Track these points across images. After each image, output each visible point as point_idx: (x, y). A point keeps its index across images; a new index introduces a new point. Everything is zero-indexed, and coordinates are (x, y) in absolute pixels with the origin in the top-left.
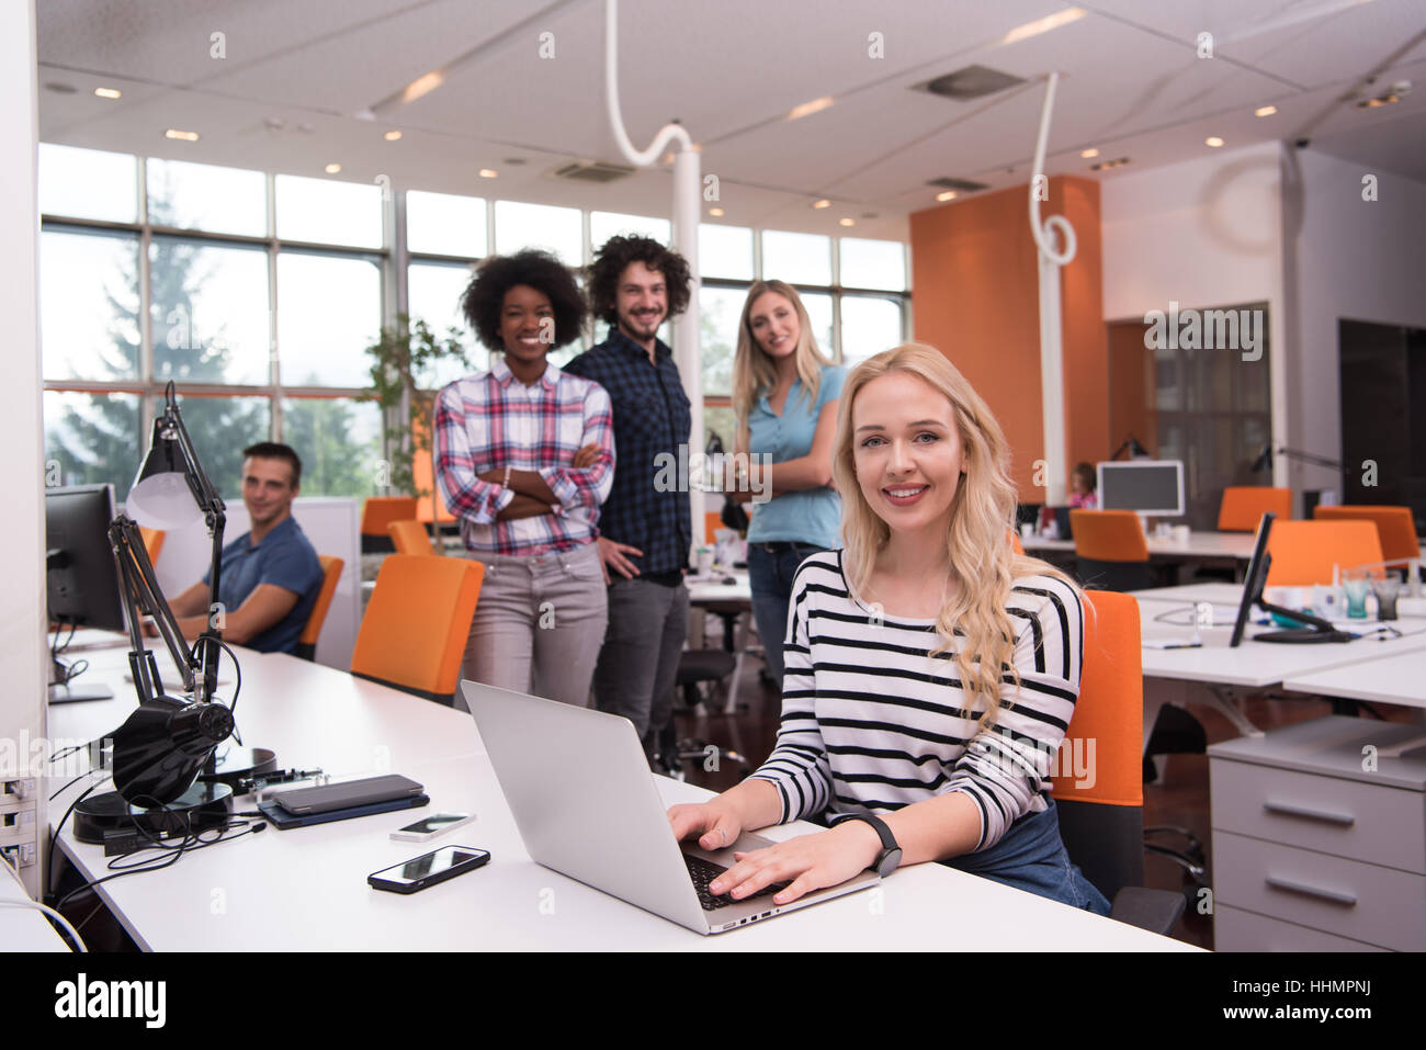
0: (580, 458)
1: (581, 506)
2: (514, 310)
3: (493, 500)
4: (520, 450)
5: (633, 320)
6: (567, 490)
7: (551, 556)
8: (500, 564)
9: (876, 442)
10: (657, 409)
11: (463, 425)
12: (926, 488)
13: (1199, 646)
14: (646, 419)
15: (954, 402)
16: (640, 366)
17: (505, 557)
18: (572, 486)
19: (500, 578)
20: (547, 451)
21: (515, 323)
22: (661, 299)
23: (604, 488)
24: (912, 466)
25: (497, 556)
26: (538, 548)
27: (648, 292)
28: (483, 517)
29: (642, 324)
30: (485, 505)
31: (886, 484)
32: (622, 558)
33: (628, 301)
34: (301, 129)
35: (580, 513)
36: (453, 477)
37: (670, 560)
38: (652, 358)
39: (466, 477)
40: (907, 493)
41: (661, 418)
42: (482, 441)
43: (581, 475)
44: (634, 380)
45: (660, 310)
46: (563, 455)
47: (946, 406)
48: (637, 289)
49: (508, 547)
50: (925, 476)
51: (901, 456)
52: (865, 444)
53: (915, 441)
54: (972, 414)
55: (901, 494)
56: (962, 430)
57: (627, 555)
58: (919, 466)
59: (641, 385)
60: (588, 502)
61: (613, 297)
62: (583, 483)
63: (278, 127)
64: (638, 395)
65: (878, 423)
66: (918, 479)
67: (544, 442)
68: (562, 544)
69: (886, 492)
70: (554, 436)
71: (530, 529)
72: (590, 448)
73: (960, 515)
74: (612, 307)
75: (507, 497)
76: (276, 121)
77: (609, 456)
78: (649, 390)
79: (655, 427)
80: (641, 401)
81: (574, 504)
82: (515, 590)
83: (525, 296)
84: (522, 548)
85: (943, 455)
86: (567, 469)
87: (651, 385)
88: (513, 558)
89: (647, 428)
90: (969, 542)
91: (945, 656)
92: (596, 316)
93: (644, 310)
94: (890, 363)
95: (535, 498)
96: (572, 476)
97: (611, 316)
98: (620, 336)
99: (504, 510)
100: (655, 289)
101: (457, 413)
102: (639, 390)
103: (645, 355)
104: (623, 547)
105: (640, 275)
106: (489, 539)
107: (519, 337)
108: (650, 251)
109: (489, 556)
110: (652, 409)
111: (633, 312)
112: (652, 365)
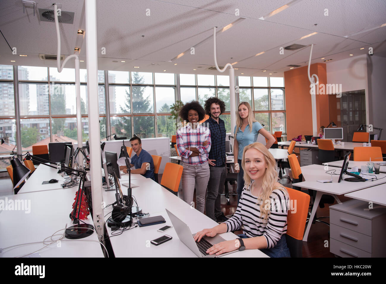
0: (204, 144)
1: (205, 153)
2: (190, 115)
3: (189, 154)
4: (193, 143)
5: (213, 114)
6: (201, 150)
7: (199, 165)
8: (189, 166)
9: (248, 161)
10: (219, 134)
11: (182, 138)
12: (258, 171)
13: (331, 182)
14: (216, 136)
15: (264, 155)
16: (215, 125)
17: (190, 165)
18: (202, 150)
19: (189, 169)
20: (198, 143)
21: (191, 117)
22: (219, 110)
23: (209, 150)
24: (254, 167)
25: (189, 165)
26: (197, 163)
27: (216, 109)
28: (186, 157)
29: (216, 115)
30: (187, 155)
31: (250, 170)
32: (212, 162)
33: (213, 111)
34: (158, 64)
35: (205, 155)
36: (180, 149)
37: (220, 164)
38: (218, 123)
39: (183, 149)
40: (254, 172)
41: (219, 136)
42: (186, 141)
43: (204, 147)
44: (214, 128)
45: (219, 112)
46: (201, 143)
47: (262, 155)
48: (214, 109)
49: (191, 163)
50: (257, 169)
51: (252, 165)
52: (246, 162)
53: (256, 162)
54: (268, 157)
55: (252, 172)
56: (266, 160)
57: (212, 161)
58: (256, 167)
59: (215, 129)
60: (206, 153)
61: (210, 110)
62: (205, 149)
63: (154, 65)
64: (215, 131)
65: (248, 158)
66: (255, 169)
67: (198, 141)
68: (201, 162)
69: (250, 171)
70: (200, 140)
71: (195, 159)
72: (206, 141)
73: (265, 176)
74: (210, 112)
75: (191, 153)
76: (153, 64)
77: (210, 143)
78: (217, 130)
79: (218, 138)
80: (215, 133)
81: (203, 153)
82: (192, 171)
83: (193, 112)
84: (194, 163)
85: (261, 165)
86: (201, 146)
87: (218, 129)
88: (192, 165)
89: (216, 138)
90: (265, 182)
91: (258, 205)
92: (207, 114)
93: (216, 113)
94: (252, 146)
95: (196, 153)
96: (202, 148)
97: (210, 115)
98: (212, 119)
99: (191, 155)
100: (218, 108)
101: (180, 136)
102: (215, 130)
103: (217, 122)
104: (212, 160)
105: (214, 105)
106: (187, 161)
107: (191, 120)
108: (216, 101)
109: (187, 164)
110: (217, 134)
111: (213, 113)
112: (218, 124)
